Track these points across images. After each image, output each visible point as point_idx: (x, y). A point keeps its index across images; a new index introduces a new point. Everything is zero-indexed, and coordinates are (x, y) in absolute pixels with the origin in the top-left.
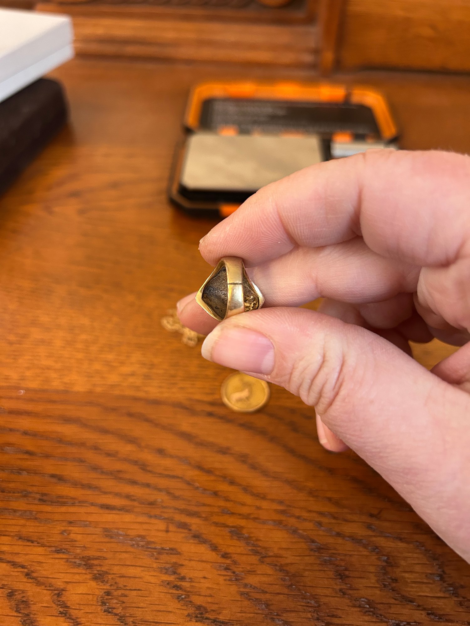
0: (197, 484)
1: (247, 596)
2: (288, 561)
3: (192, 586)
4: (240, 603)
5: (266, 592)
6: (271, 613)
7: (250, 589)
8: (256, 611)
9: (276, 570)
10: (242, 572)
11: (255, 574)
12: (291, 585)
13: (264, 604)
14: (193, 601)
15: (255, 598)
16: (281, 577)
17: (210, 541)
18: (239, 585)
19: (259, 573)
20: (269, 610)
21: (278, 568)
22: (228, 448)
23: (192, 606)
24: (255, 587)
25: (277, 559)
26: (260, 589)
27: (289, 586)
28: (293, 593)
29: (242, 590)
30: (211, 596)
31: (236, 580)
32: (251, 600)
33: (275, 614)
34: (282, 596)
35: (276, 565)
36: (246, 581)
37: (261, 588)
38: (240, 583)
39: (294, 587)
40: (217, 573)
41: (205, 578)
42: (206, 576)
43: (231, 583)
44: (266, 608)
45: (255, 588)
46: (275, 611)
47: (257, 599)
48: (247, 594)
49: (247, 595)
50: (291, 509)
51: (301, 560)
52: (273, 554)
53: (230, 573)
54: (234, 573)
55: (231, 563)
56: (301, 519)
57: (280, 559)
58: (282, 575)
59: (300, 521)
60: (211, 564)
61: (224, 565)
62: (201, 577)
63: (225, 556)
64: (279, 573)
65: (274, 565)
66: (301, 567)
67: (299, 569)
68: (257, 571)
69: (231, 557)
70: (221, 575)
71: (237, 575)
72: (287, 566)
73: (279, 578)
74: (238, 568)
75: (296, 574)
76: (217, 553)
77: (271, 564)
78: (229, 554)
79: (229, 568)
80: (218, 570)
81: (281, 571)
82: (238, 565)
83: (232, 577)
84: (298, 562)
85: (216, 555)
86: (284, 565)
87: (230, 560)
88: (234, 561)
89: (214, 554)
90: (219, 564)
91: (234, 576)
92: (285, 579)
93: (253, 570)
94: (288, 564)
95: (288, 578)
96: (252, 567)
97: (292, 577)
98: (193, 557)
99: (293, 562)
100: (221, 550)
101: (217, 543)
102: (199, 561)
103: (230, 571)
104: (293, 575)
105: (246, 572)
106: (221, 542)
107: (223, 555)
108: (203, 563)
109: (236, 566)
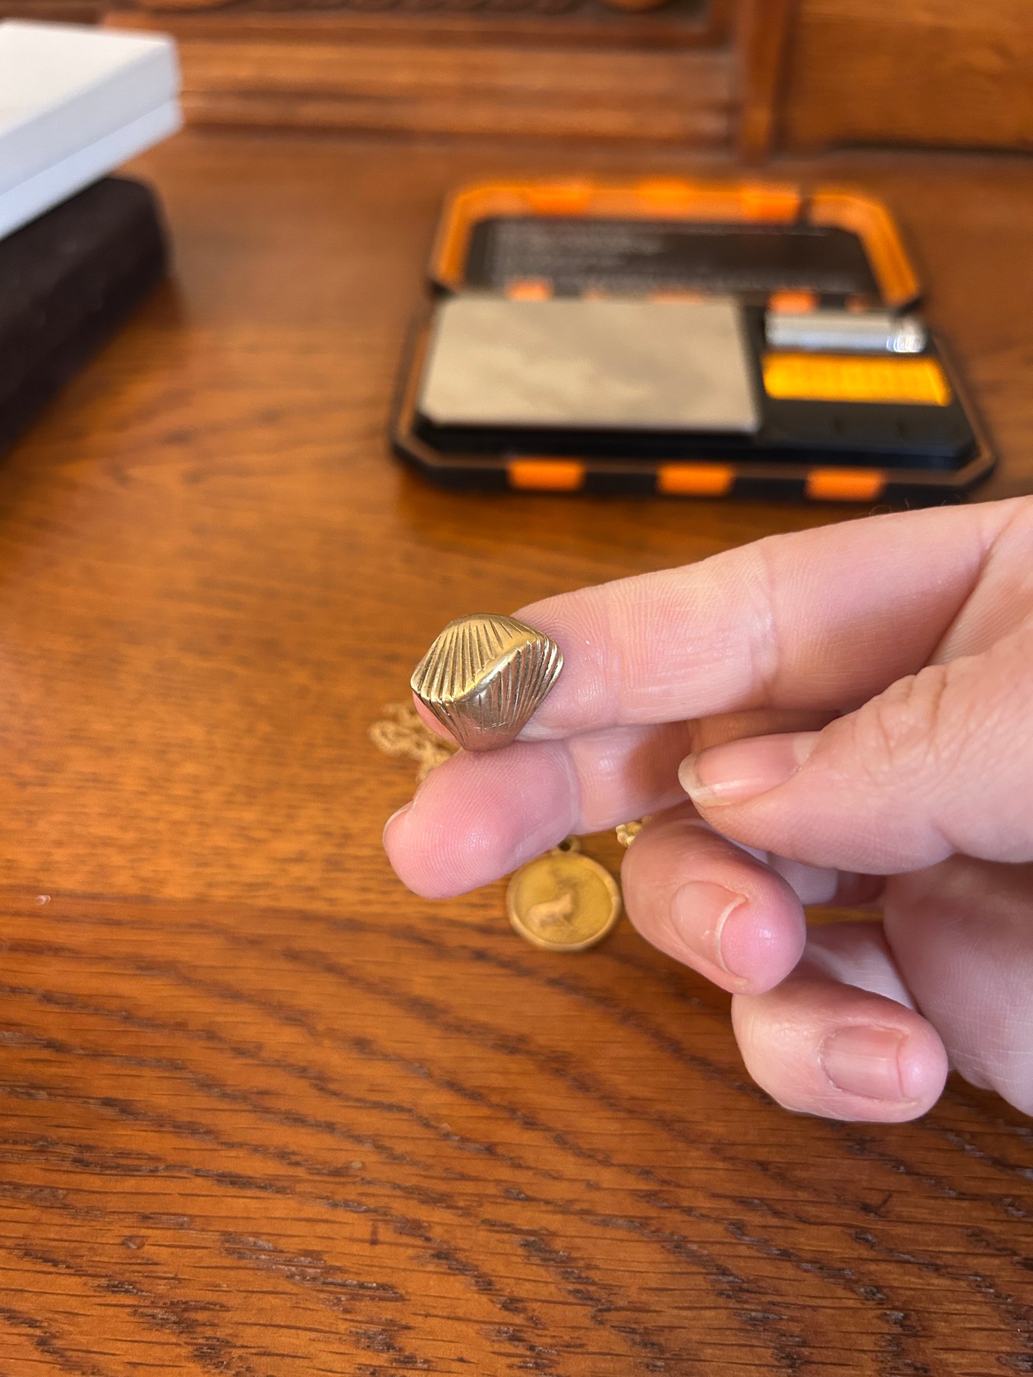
0: (446, 1126)
2: (663, 1321)
9: (634, 1343)
10: (552, 1346)
11: (582, 1354)
16: (646, 1360)
17: (476, 1268)
19: (591, 1349)
21: (637, 1338)
22: (522, 1039)
25: (636, 1315)
31: (538, 1366)
35: (634, 1331)
36: (560, 1371)
40: (491, 1349)
41: (461, 1360)
42: (465, 1356)
50: (672, 1189)
51: (694, 1319)
52: (626, 1302)
53: (521, 1350)
54: (532, 1348)
55: (525, 1323)
56: (695, 1216)
57: (644, 1315)
58: (649, 1355)
59: (692, 1219)
60: (477, 1327)
61: (508, 1329)
62: (452, 1357)
63: (510, 1307)
64: (642, 1352)
65: (628, 1330)
66: (695, 1337)
67: (690, 1341)
68: (587, 1345)
69: (524, 1310)
70: (500, 1354)
71: (539, 1354)
72: (660, 1332)
73: (640, 1363)
74: (541, 1336)
75: (681, 1355)
76: (491, 1297)
77: (621, 1327)
78: (521, 1300)
79: (520, 1336)
80: (493, 1341)
81: (645, 1345)
82: (542, 1329)
83: (528, 1359)
84: (686, 1323)
85: (489, 1302)
86: (651, 1330)
87: (522, 1315)
88: (532, 1318)
89: (486, 1301)
90: (497, 1327)
91: (532, 1357)
92: (655, 1366)
93: (579, 1342)
94: (661, 1329)
95: (663, 1364)
96: (576, 1335)
97: (673, 1362)
98: (434, 1307)
99: (676, 1323)
100: (501, 1290)
101: (491, 1273)
102: (448, 1318)
103: (521, 1344)
104: (674, 1357)
105: (561, 1348)
106: (502, 1270)
107: (505, 1302)
108: (457, 1324)
109: (536, 1331)
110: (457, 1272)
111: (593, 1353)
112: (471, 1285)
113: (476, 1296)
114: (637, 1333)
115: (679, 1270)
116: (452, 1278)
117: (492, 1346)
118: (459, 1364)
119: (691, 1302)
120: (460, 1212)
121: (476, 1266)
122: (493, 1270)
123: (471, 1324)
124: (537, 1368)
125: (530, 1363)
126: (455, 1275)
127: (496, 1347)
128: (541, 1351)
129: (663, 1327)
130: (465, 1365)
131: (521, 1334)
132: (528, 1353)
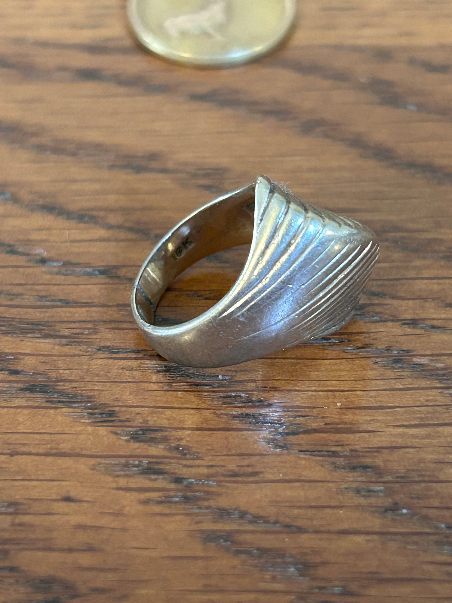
0: (40, 251)
1: (228, 543)
2: (376, 441)
3: (21, 525)
4: (200, 563)
5: (301, 530)
6: (320, 588)
7: (239, 525)
8: (262, 585)
9: (336, 467)
10: (209, 477)
11: (256, 482)
12: (395, 508)
13: (295, 564)
14: (24, 568)
15: (258, 549)
16: (355, 485)
17: (90, 399)
18: (198, 514)
19: (270, 477)
20: (314, 579)
21: (341, 461)
23: (17, 581)
24: (254, 517)
25: (338, 436)
26: (276, 522)
27: (386, 511)
28: (402, 530)
29: (208, 526)
30: (90, 549)
31: (186, 499)
32: (243, 556)
33: (337, 590)
34: (359, 539)
35: (335, 454)
36: (223, 502)
37: (281, 519)
38: (200, 508)
39: (405, 511)
40: (114, 485)
41: (68, 499)
42: (73, 494)
43: (167, 511)
44: (301, 575)
45: (256, 519)
46: (337, 583)
47: (263, 551)
48: (228, 536)
49: (226, 541)
50: (386, 302)
51: (428, 436)
52: (322, 424)
53: (161, 482)
54: (178, 480)
55: (166, 453)
56: (422, 328)
57: (351, 436)
58: (359, 479)
59: (418, 331)
60: (92, 461)
61: (141, 462)
62: (54, 497)
63: (143, 437)
64: (348, 477)
65: (325, 453)
66: (430, 457)
67: (421, 461)
68: (262, 472)
69: (165, 440)
70: (128, 489)
71: (189, 486)
72: (376, 454)
73: (346, 488)
74: (192, 466)
75: (409, 477)
76: (114, 429)
77: (314, 451)
78: (161, 429)
79: (160, 469)
80: (118, 476)
81: (354, 468)
82: (194, 459)
83: (172, 493)
84: (415, 442)
85: (111, 435)
86: (362, 452)
87: (161, 446)
88: (177, 448)
89: (105, 433)
90: (123, 461)
91: (176, 490)
92: (369, 491)
93: (250, 470)
94: (379, 449)
95: (382, 488)
96: (246, 462)
97: (397, 485)
98: (24, 445)
99: (400, 441)
100: (128, 420)
101: (112, 403)
102: (46, 455)
103: (161, 477)
104: (399, 480)
105: (222, 478)
106: (130, 399)
107: (136, 433)
108: (60, 461)
109: (184, 462)
110: (59, 405)
111: (273, 481)
112: (83, 417)
113: (89, 429)
114: (340, 457)
115: (401, 387)
116: (52, 411)
117: (117, 482)
118: (64, 504)
119: (421, 418)
120: (64, 341)
121: (89, 397)
122: (117, 400)
123: (82, 460)
124: (185, 502)
125: (176, 496)
126: (56, 408)
127: (122, 482)
128: (192, 483)
129: (378, 448)
130: (72, 504)
131: (161, 467)
132: (173, 486)
